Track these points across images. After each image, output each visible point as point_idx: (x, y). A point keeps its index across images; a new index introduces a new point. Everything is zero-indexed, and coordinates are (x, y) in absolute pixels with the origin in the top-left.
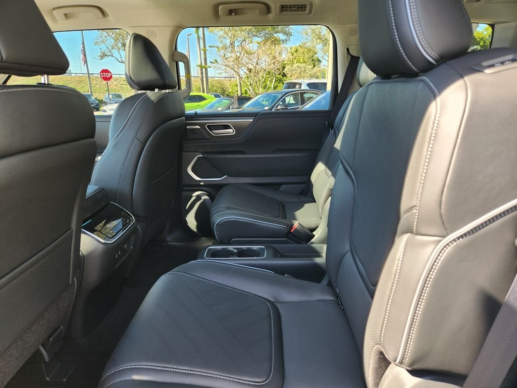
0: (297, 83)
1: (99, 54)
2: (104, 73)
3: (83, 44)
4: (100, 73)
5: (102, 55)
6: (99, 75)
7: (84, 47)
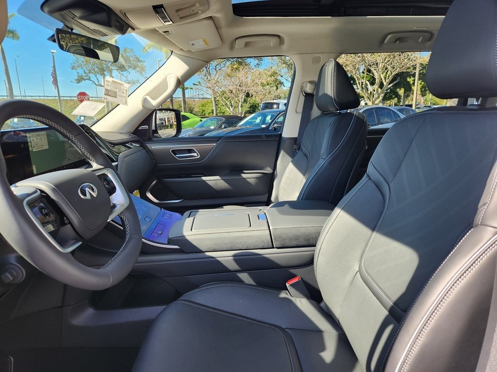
0: (274, 103)
1: (76, 77)
2: (82, 96)
3: (54, 67)
4: (78, 95)
5: (79, 79)
6: (76, 98)
7: (55, 71)
